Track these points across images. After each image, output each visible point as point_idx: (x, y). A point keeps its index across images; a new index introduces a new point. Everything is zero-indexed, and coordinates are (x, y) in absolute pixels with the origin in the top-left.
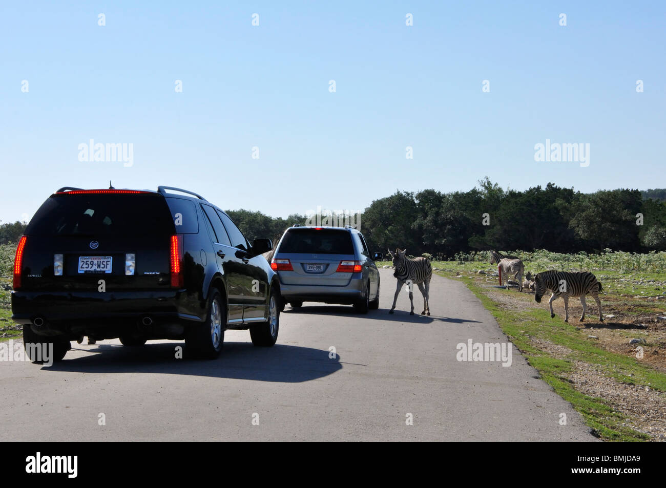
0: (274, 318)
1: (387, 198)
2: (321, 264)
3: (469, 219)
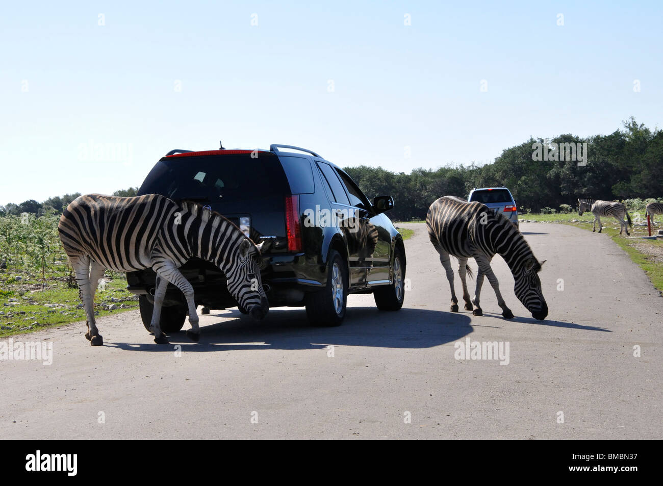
0: (400, 280)
1: (519, 147)
3: (612, 165)
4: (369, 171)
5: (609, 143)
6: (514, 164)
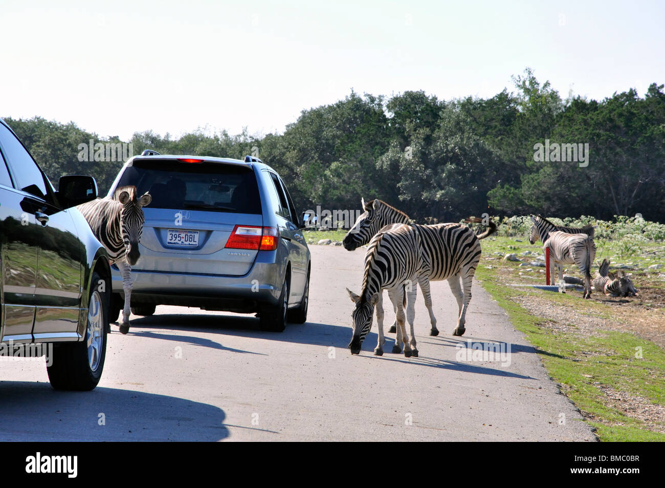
0: (97, 335)
1: (329, 107)
2: (195, 231)
3: (490, 153)
4: (52, 128)
5: (488, 113)
6: (320, 139)
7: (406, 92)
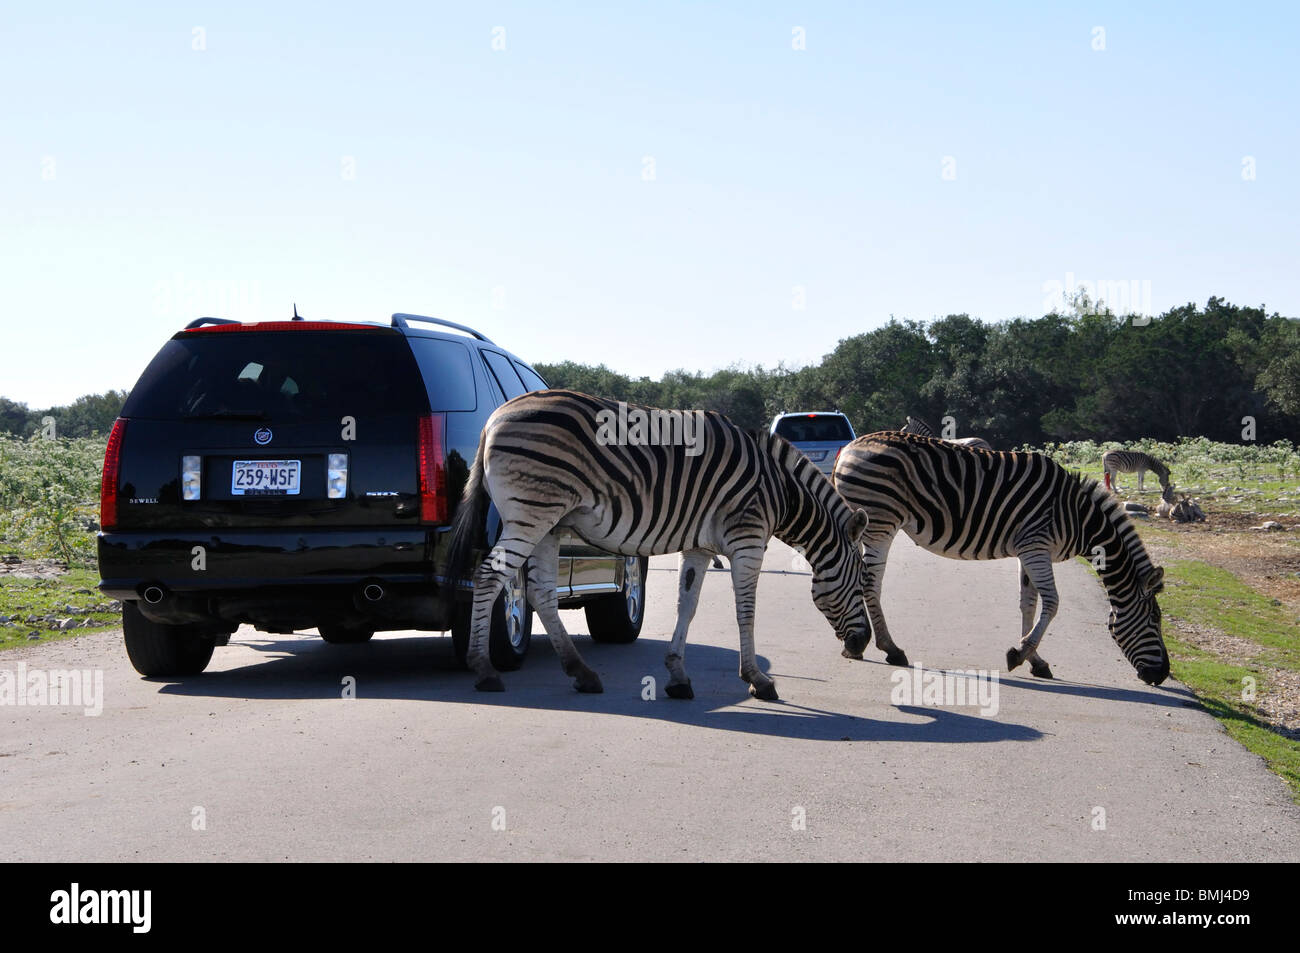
0: (637, 584)
1: (868, 335)
3: (1042, 376)
4: (581, 371)
5: (1038, 334)
6: (859, 369)
7: (949, 317)
